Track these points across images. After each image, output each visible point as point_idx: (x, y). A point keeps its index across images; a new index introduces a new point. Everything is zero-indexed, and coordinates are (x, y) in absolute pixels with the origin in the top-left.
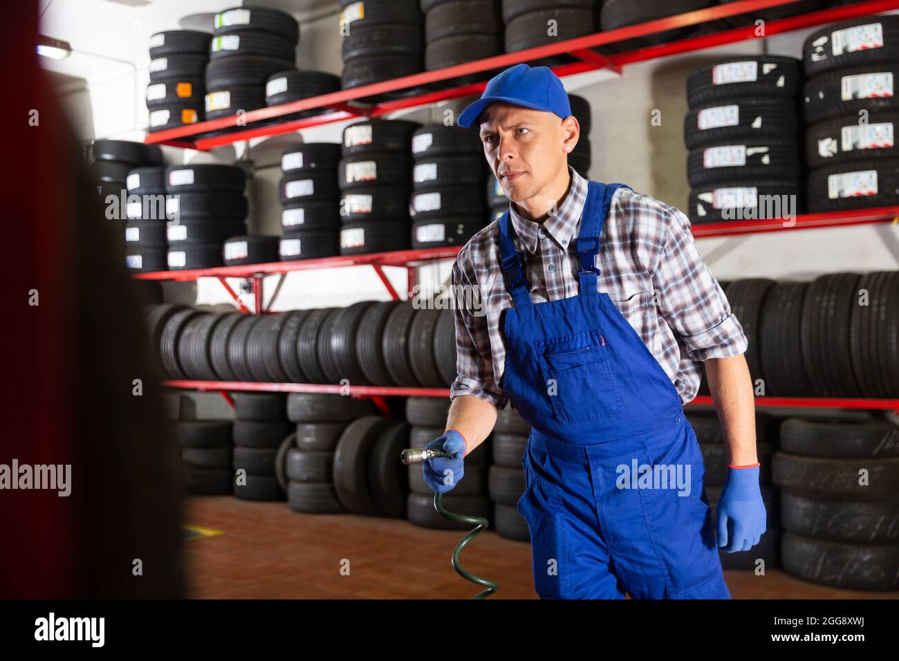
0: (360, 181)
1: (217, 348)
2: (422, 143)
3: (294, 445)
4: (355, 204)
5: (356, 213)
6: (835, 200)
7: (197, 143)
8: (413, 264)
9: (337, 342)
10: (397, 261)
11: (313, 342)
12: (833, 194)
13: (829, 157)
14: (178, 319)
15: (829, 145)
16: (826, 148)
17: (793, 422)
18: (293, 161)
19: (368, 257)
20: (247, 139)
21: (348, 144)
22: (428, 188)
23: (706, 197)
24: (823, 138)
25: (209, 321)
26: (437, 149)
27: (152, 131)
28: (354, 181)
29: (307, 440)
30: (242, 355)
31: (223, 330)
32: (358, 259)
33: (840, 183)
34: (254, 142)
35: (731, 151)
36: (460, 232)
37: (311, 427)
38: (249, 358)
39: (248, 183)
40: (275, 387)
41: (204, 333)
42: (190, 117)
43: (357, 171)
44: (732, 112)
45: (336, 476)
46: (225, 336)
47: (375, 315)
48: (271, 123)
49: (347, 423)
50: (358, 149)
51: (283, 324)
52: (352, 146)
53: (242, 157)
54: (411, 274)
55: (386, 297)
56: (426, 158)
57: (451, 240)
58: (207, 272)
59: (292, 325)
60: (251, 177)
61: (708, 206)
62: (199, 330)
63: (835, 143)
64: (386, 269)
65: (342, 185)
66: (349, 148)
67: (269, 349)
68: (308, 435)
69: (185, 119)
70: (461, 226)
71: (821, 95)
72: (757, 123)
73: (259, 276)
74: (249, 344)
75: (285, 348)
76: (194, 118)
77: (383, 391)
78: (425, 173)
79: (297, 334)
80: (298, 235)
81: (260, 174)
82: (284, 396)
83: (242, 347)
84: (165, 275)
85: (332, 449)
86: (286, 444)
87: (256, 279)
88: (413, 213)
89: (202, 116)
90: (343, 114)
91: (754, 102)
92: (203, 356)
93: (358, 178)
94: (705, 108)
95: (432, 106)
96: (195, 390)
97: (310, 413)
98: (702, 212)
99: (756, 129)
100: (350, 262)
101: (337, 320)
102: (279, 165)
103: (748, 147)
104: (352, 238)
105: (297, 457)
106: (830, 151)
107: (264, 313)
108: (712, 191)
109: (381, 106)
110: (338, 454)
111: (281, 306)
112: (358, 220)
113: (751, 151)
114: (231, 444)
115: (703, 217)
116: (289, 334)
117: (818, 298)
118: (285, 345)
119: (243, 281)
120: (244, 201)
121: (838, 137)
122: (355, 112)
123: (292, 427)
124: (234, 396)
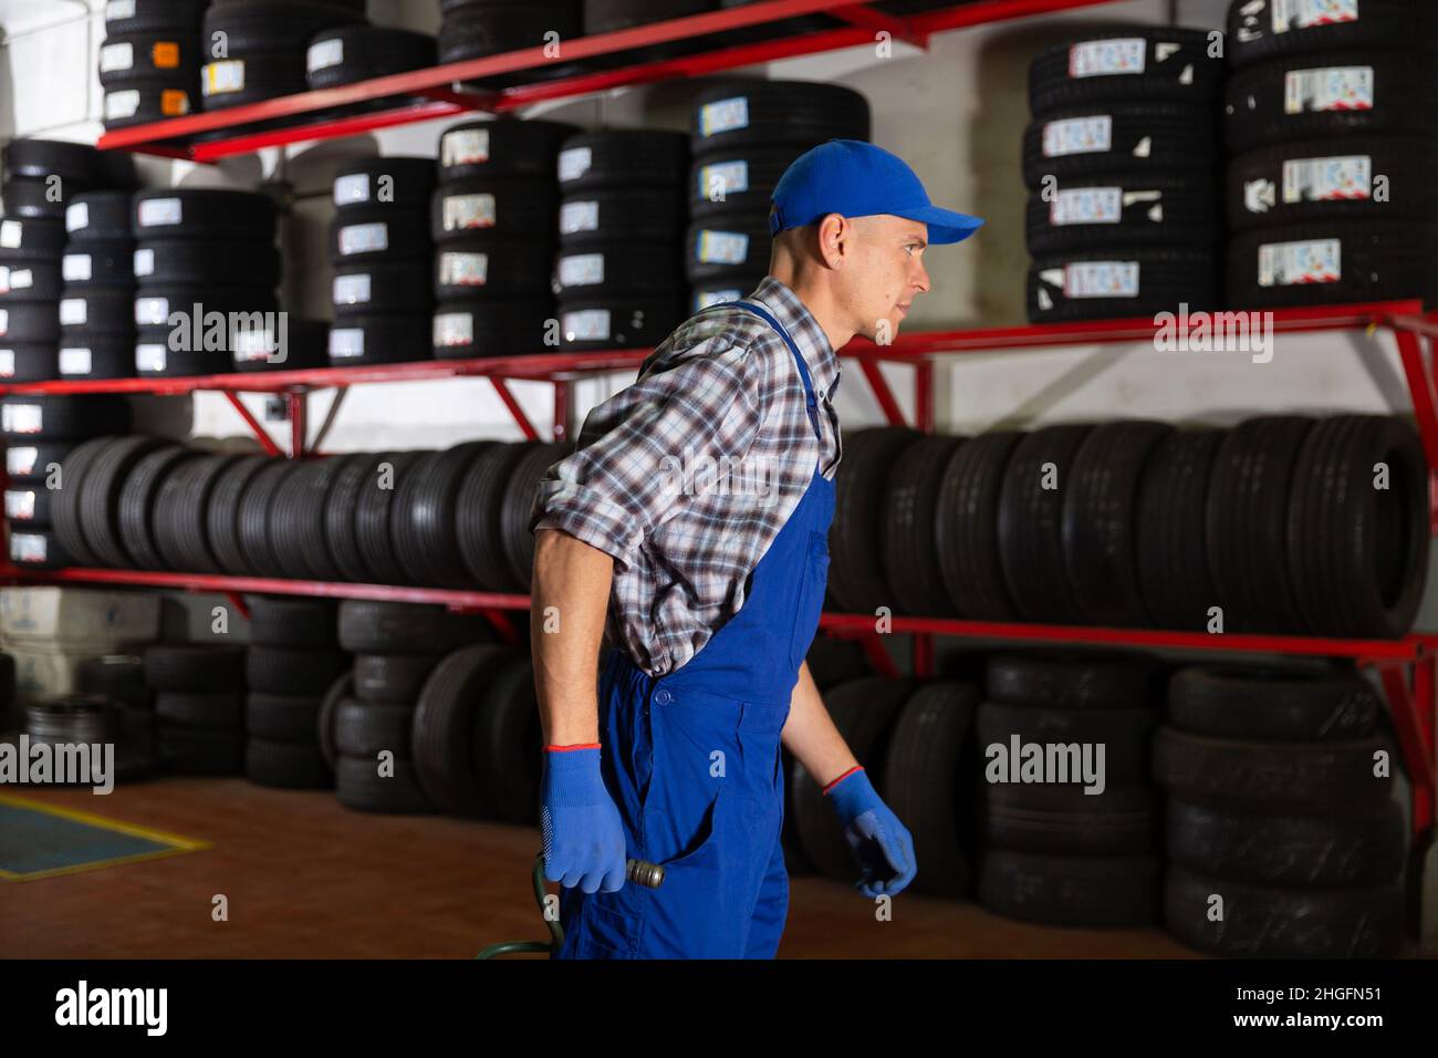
0: (466, 229)
1: (220, 516)
2: (574, 163)
3: (350, 693)
4: (460, 268)
5: (459, 285)
6: (1268, 289)
7: (194, 150)
8: (564, 376)
9: (423, 513)
10: (534, 370)
11: (383, 511)
12: (1266, 278)
13: (1261, 213)
14: (154, 463)
15: (1262, 192)
16: (1257, 196)
17: (1189, 676)
18: (352, 189)
19: (481, 364)
20: (281, 143)
21: (447, 161)
22: (583, 244)
23: (1054, 277)
24: (1253, 179)
25: (207, 468)
26: (598, 176)
27: (111, 126)
28: (456, 229)
29: (371, 683)
30: (262, 531)
31: (231, 484)
32: (461, 366)
33: (1278, 258)
34: (295, 149)
35: (1096, 197)
36: (637, 324)
37: (376, 662)
38: (274, 536)
39: (281, 224)
40: (319, 589)
41: (197, 489)
42: (176, 102)
43: (461, 211)
44: (1101, 126)
45: (416, 748)
46: (232, 496)
47: (489, 466)
48: (320, 118)
49: (441, 656)
50: (465, 171)
51: (334, 479)
52: (453, 166)
53: (272, 176)
54: (562, 393)
55: (514, 435)
56: (580, 191)
57: (621, 338)
58: (204, 381)
59: (349, 480)
60: (288, 211)
61: (1056, 292)
62: (189, 485)
63: (1271, 189)
64: (514, 386)
65: (437, 235)
66: (449, 169)
67: (308, 522)
68: (373, 676)
69: (167, 108)
70: (639, 314)
71: (1252, 103)
72: (1143, 149)
73: (299, 390)
74: (274, 512)
75: (334, 520)
76: (183, 106)
77: (502, 601)
78: (579, 217)
79: (356, 497)
80: (361, 320)
81: (303, 207)
82: (334, 603)
83: (263, 515)
84: (131, 385)
85: (411, 700)
86: (337, 689)
87: (294, 395)
88: (557, 289)
89: (198, 103)
90: (442, 107)
91: (1138, 111)
92: (195, 532)
93: (463, 223)
94: (1055, 118)
95: (602, 95)
96: (181, 589)
97: (375, 637)
98: (1045, 301)
99: (1141, 159)
100: (448, 372)
101: (426, 474)
102: (330, 193)
103: (1126, 190)
104: (452, 329)
105: (352, 713)
106: (1263, 202)
107: (307, 456)
108: (1062, 267)
109: (511, 92)
110: (421, 710)
111: (335, 444)
112: (462, 299)
113: (1130, 198)
114: (244, 689)
115: (1047, 311)
116: (343, 497)
117: (1235, 461)
118: (334, 516)
119: (271, 398)
120: (276, 253)
121: (1277, 180)
122: (465, 103)
123: (346, 661)
124: (251, 601)
